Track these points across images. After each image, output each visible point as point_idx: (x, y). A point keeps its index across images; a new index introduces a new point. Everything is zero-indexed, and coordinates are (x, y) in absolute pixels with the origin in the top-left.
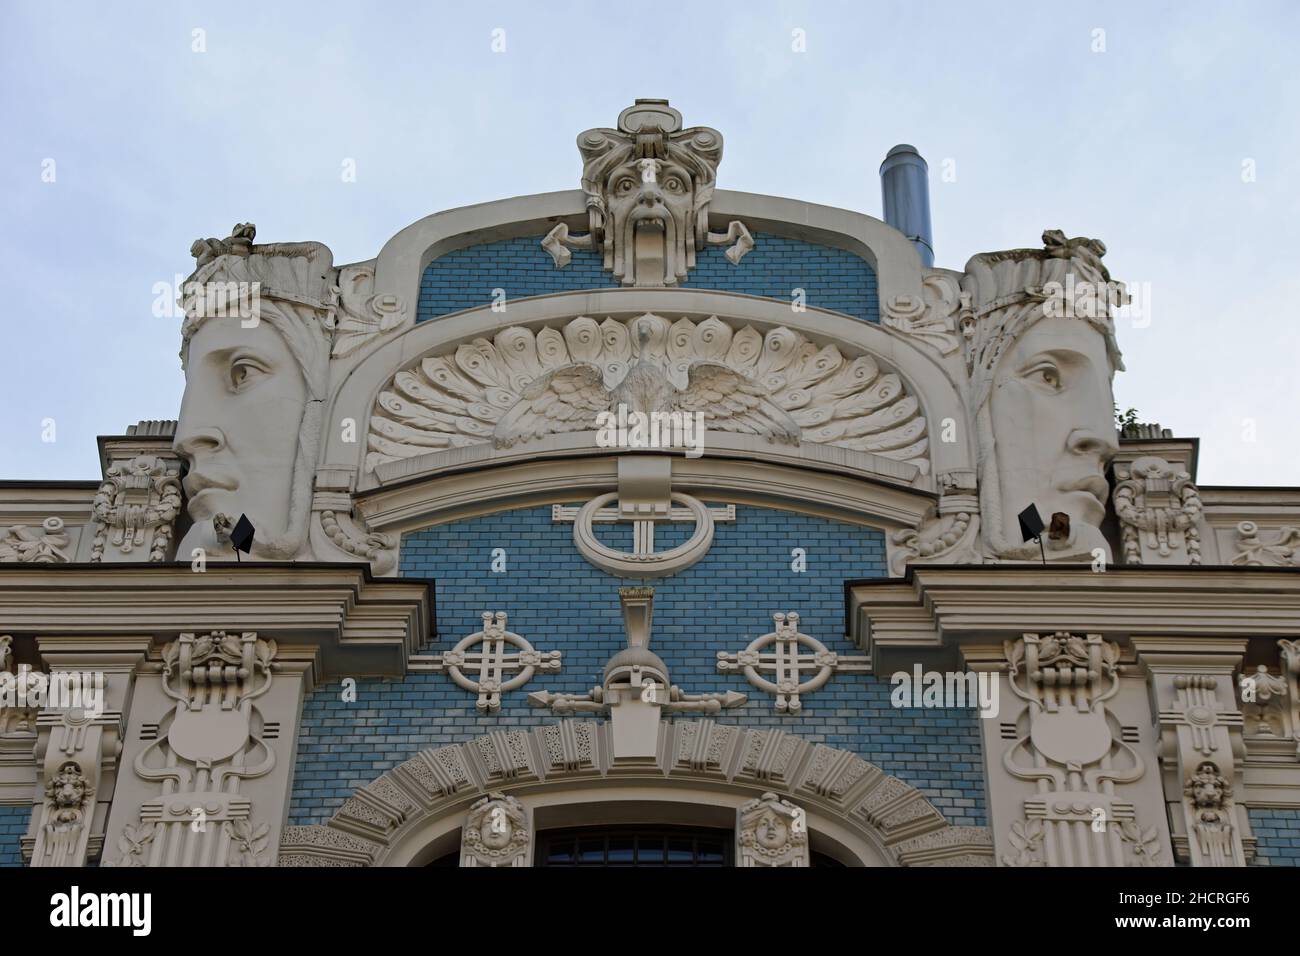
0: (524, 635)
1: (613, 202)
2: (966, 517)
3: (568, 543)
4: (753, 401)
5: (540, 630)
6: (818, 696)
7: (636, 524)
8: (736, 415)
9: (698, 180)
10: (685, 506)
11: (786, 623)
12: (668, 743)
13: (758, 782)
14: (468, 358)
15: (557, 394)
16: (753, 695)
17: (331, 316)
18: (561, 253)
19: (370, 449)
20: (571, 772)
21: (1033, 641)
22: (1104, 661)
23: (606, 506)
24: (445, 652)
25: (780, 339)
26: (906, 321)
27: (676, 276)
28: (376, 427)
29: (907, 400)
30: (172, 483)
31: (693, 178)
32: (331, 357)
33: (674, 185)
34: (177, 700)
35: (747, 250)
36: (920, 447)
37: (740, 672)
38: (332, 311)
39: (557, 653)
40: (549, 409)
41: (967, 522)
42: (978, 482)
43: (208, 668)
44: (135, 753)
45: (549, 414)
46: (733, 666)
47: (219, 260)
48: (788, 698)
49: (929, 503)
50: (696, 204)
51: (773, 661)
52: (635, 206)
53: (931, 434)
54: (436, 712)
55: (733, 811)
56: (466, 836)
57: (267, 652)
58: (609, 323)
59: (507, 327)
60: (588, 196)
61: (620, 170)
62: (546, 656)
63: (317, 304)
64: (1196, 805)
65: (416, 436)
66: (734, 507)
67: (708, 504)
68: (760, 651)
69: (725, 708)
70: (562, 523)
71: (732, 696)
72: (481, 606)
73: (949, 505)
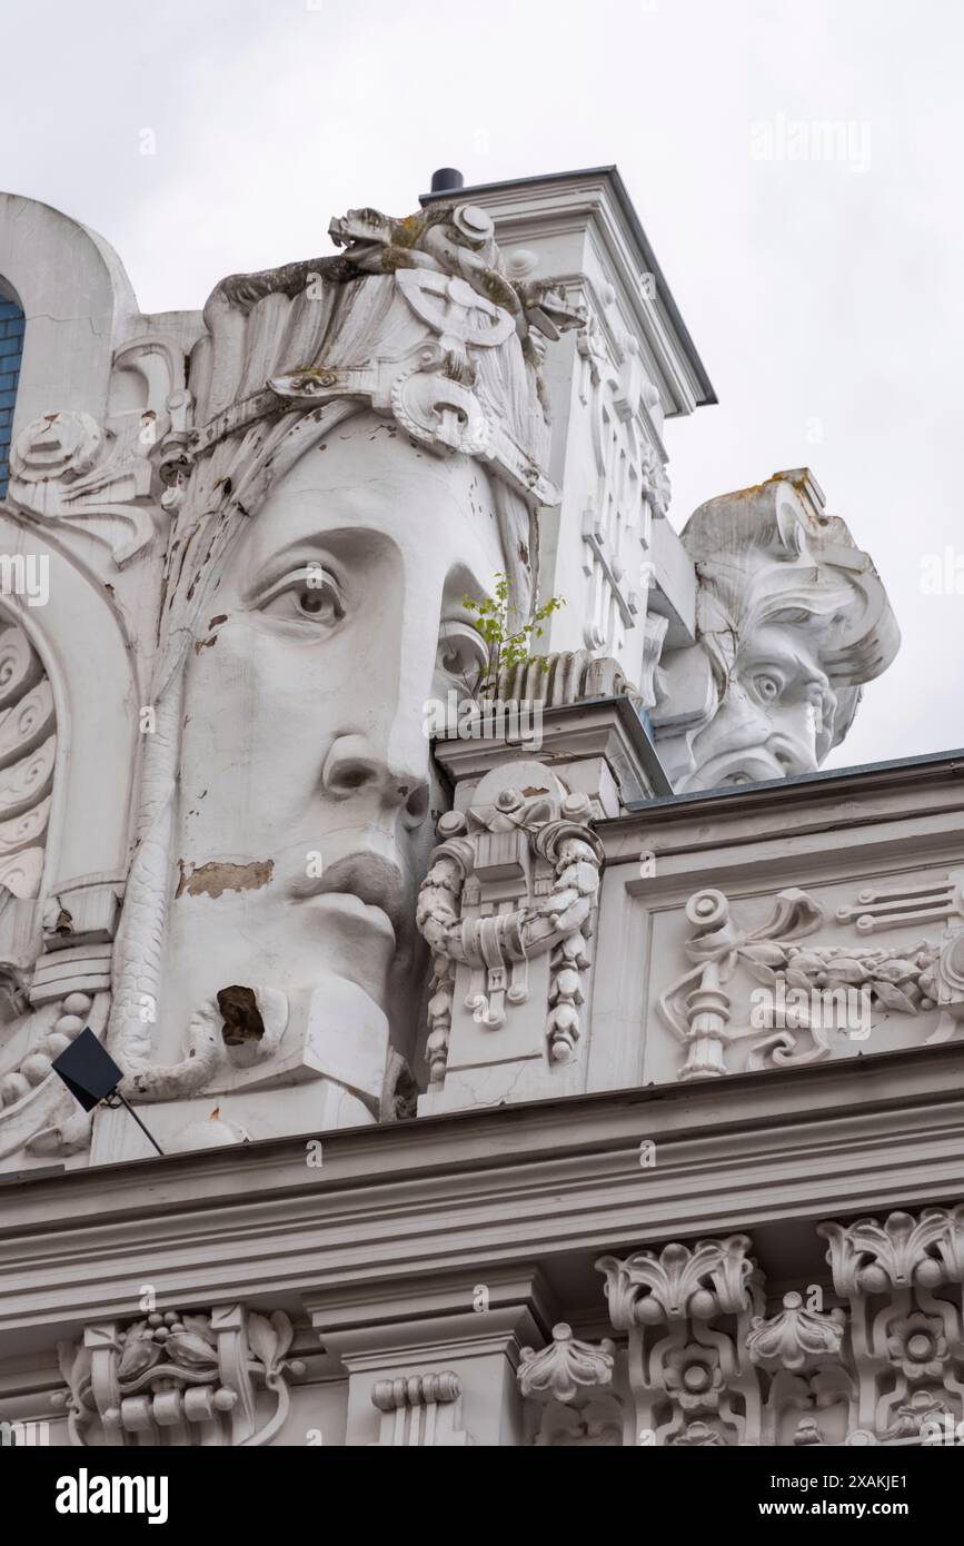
2: (83, 1001)
21: (103, 1341)
26: (53, 486)
29: (41, 687)
36: (36, 820)
41: (85, 1014)
42: (118, 907)
53: (56, 787)
73: (52, 977)
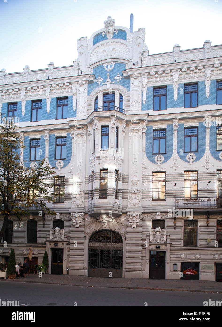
0: (101, 78)
1: (107, 29)
3: (104, 68)
4: (117, 51)
6: (120, 81)
7: (108, 66)
8: (115, 53)
9: (113, 25)
11: (118, 74)
12: (110, 86)
13: (116, 89)
14: (97, 49)
15: (103, 53)
18: (103, 35)
19: (91, 60)
20: (104, 90)
21: (134, 75)
22: (139, 76)
23: (106, 64)
24: (96, 80)
25: (119, 43)
27: (112, 37)
28: (91, 58)
30: (78, 65)
32: (87, 51)
33: (111, 27)
34: (80, 87)
39: (103, 79)
42: (132, 58)
43: (81, 84)
44: (78, 91)
45: (102, 55)
46: (115, 79)
48: (118, 81)
49: (128, 61)
50: (113, 28)
54: (96, 85)
55: (114, 92)
56: (98, 96)
57: (85, 82)
58: (107, 44)
59: (100, 45)
60: (105, 29)
63: (86, 46)
64: (144, 88)
65: (93, 58)
66: (115, 63)
67: (113, 63)
68: (117, 77)
70: (103, 66)
71: (115, 82)
72: (99, 75)
73: (130, 61)
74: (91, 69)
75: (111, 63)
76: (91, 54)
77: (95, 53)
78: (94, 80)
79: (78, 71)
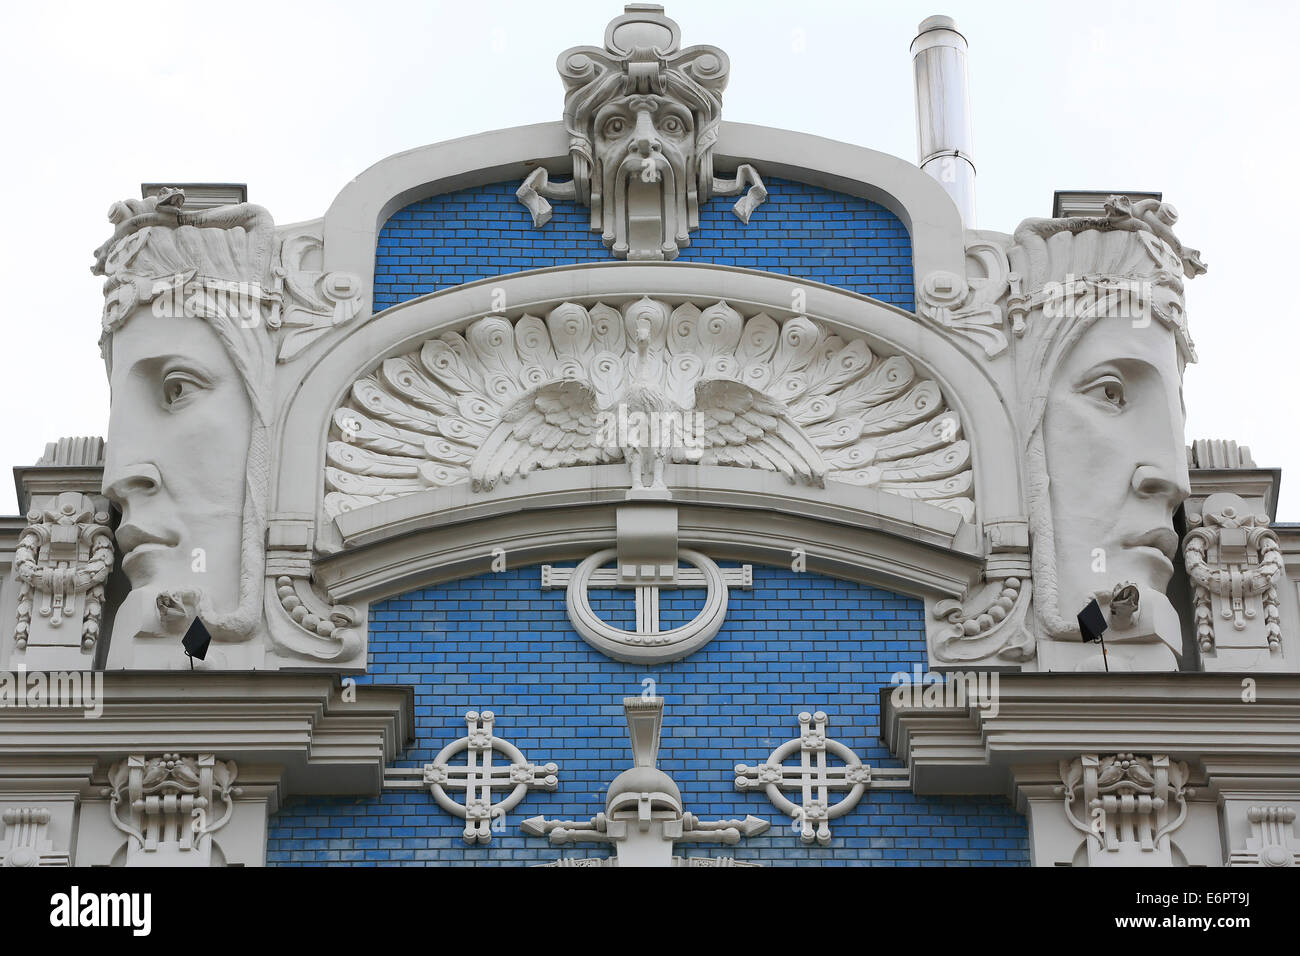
0: (514, 740)
1: (600, 146)
2: (1016, 582)
3: (559, 615)
4: (771, 423)
5: (533, 732)
6: (850, 821)
7: (639, 591)
8: (750, 441)
9: (701, 117)
10: (694, 566)
11: (812, 726)
14: (436, 356)
15: (543, 414)
16: (777, 820)
17: (276, 308)
18: (540, 208)
19: (329, 489)
21: (1092, 763)
22: (1171, 785)
23: (602, 566)
24: (426, 766)
25: (799, 332)
26: (947, 311)
27: (676, 240)
28: (334, 457)
29: (946, 414)
30: (102, 533)
31: (695, 113)
32: (279, 362)
33: (673, 125)
34: (127, 834)
35: (758, 203)
36: (962, 482)
37: (761, 791)
38: (276, 301)
39: (552, 766)
40: (534, 434)
41: (1018, 589)
42: (1030, 536)
43: (162, 798)
45: (534, 439)
46: (753, 783)
47: (143, 232)
48: (816, 827)
49: (973, 569)
50: (699, 148)
51: (798, 776)
52: (626, 154)
53: (975, 466)
54: (418, 843)
57: (226, 778)
58: (599, 310)
59: (481, 318)
60: (571, 136)
61: (608, 108)
62: (540, 769)
65: (379, 463)
66: (750, 567)
67: (721, 563)
68: (783, 762)
69: (745, 836)
70: (554, 589)
71: (753, 823)
72: (463, 700)
73: (997, 567)
74: (343, 602)
75: (684, 564)
76: (343, 404)
77: (398, 405)
78: (393, 764)
79: (96, 609)
